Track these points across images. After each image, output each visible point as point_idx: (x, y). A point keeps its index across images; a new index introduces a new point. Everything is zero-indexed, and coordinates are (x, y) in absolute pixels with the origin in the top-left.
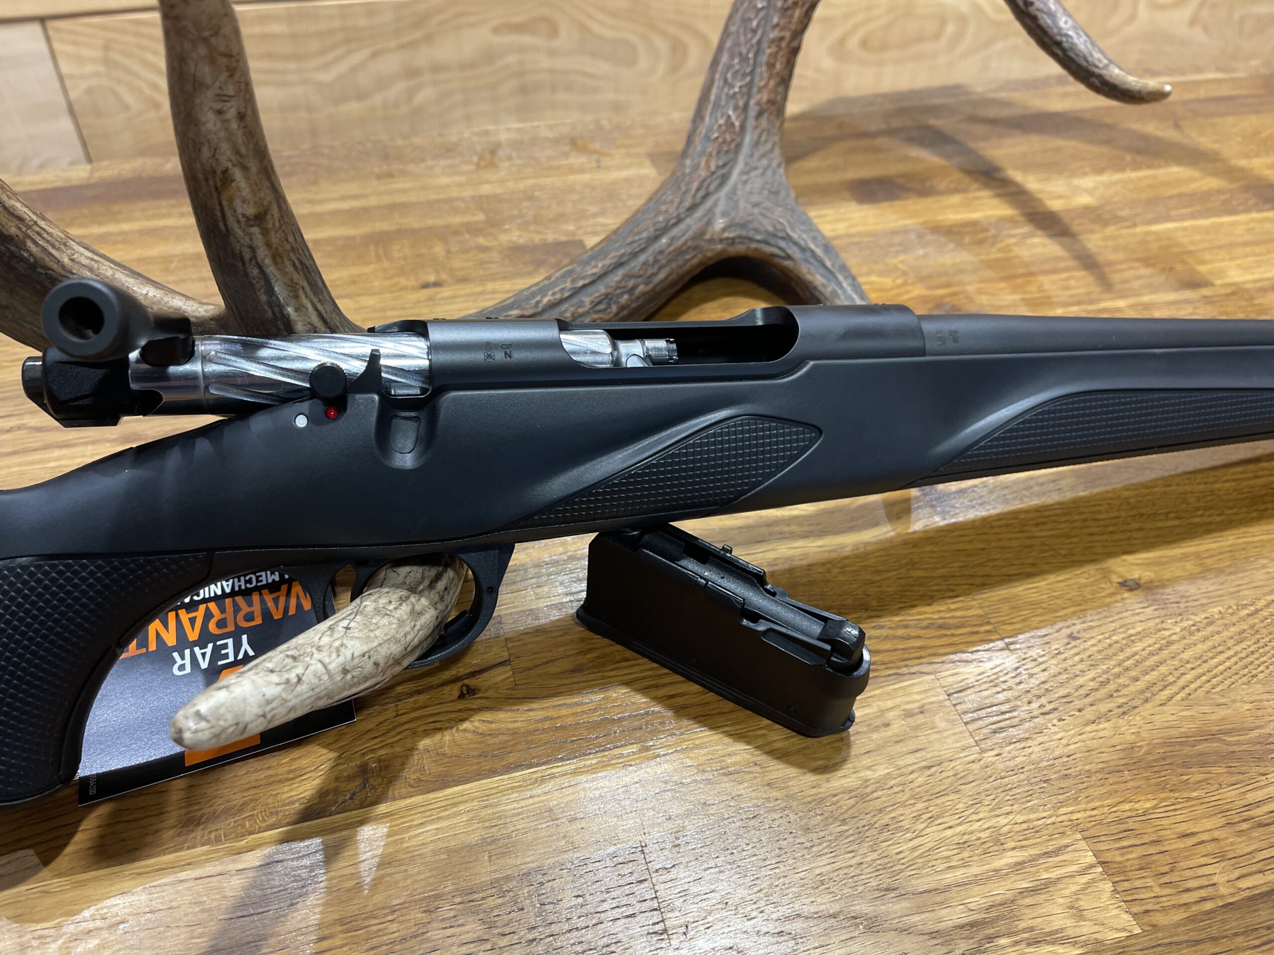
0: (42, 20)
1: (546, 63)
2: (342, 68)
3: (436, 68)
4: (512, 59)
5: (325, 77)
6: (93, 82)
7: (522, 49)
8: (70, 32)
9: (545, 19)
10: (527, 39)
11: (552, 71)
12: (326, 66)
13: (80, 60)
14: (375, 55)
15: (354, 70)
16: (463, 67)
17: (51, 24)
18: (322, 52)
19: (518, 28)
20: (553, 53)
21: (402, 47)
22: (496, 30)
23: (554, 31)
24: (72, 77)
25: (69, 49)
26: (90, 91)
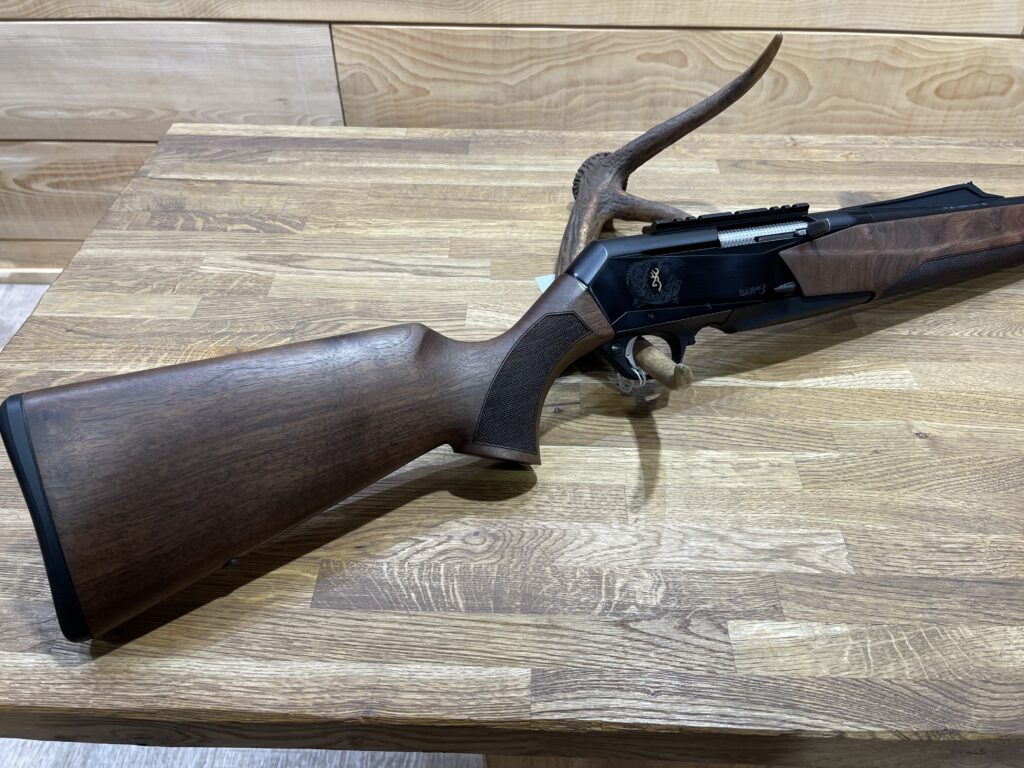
0: (330, 23)
1: (674, 85)
2: (524, 76)
3: (590, 82)
4: (647, 80)
5: (511, 81)
6: (356, 70)
7: (657, 74)
8: (347, 34)
9: (678, 52)
10: (662, 66)
12: (512, 74)
13: (351, 53)
14: (548, 69)
15: (531, 78)
16: (611, 82)
17: (334, 26)
18: (512, 64)
19: (657, 58)
20: (680, 78)
21: (569, 64)
22: (639, 58)
24: (343, 64)
25: (345, 46)
26: (353, 75)
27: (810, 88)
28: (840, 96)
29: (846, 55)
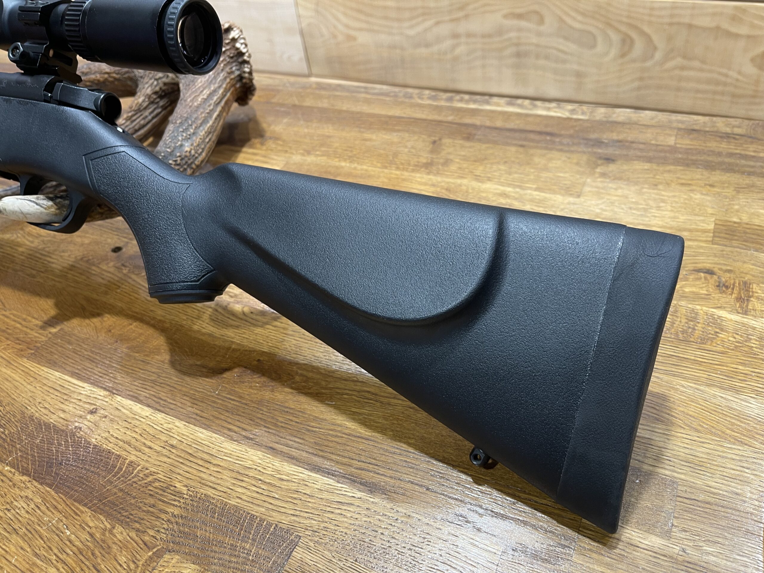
1: (534, 40)
2: (420, 29)
3: (469, 35)
4: (513, 35)
5: (411, 32)
6: (311, 20)
7: (520, 30)
9: (536, 12)
10: (523, 24)
11: (537, 46)
12: (412, 27)
14: (437, 23)
15: (426, 30)
16: (484, 36)
18: (411, 19)
19: (520, 16)
20: (539, 34)
21: (452, 20)
22: (505, 16)
23: (541, 21)
24: (303, 16)
26: (310, 24)
27: (655, 48)
28: (684, 57)
29: (687, 20)
